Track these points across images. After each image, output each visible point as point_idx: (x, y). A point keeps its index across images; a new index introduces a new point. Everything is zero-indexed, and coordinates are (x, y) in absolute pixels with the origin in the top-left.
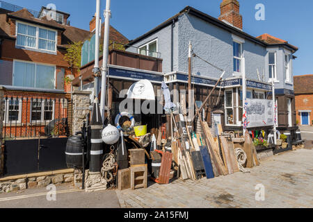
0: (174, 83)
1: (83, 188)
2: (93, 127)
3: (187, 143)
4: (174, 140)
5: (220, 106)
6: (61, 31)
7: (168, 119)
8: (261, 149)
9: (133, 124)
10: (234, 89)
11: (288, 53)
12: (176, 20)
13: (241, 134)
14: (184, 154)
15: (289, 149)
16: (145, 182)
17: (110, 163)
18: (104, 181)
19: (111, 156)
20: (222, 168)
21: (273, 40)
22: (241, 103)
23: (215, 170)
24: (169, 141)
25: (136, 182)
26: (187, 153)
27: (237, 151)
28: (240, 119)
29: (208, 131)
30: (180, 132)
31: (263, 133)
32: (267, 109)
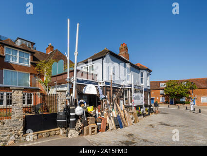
0: (104, 86)
1: (67, 136)
2: (71, 108)
3: (111, 114)
4: (105, 112)
5: (122, 97)
6: (32, 53)
7: (101, 103)
8: (139, 115)
9: (85, 106)
10: (128, 89)
11: (148, 72)
12: (105, 57)
13: (132, 109)
14: (110, 118)
15: (149, 115)
16: (96, 132)
17: (79, 124)
18: (78, 132)
19: (79, 121)
20: (126, 124)
21: (142, 67)
22: (131, 95)
23: (123, 125)
24: (102, 113)
25: (92, 132)
26: (111, 118)
27: (131, 116)
28: (131, 102)
29: (119, 108)
30: (108, 109)
31: (140, 108)
32: (141, 98)
